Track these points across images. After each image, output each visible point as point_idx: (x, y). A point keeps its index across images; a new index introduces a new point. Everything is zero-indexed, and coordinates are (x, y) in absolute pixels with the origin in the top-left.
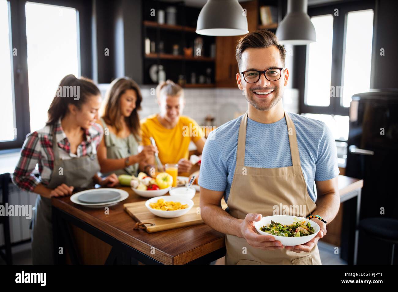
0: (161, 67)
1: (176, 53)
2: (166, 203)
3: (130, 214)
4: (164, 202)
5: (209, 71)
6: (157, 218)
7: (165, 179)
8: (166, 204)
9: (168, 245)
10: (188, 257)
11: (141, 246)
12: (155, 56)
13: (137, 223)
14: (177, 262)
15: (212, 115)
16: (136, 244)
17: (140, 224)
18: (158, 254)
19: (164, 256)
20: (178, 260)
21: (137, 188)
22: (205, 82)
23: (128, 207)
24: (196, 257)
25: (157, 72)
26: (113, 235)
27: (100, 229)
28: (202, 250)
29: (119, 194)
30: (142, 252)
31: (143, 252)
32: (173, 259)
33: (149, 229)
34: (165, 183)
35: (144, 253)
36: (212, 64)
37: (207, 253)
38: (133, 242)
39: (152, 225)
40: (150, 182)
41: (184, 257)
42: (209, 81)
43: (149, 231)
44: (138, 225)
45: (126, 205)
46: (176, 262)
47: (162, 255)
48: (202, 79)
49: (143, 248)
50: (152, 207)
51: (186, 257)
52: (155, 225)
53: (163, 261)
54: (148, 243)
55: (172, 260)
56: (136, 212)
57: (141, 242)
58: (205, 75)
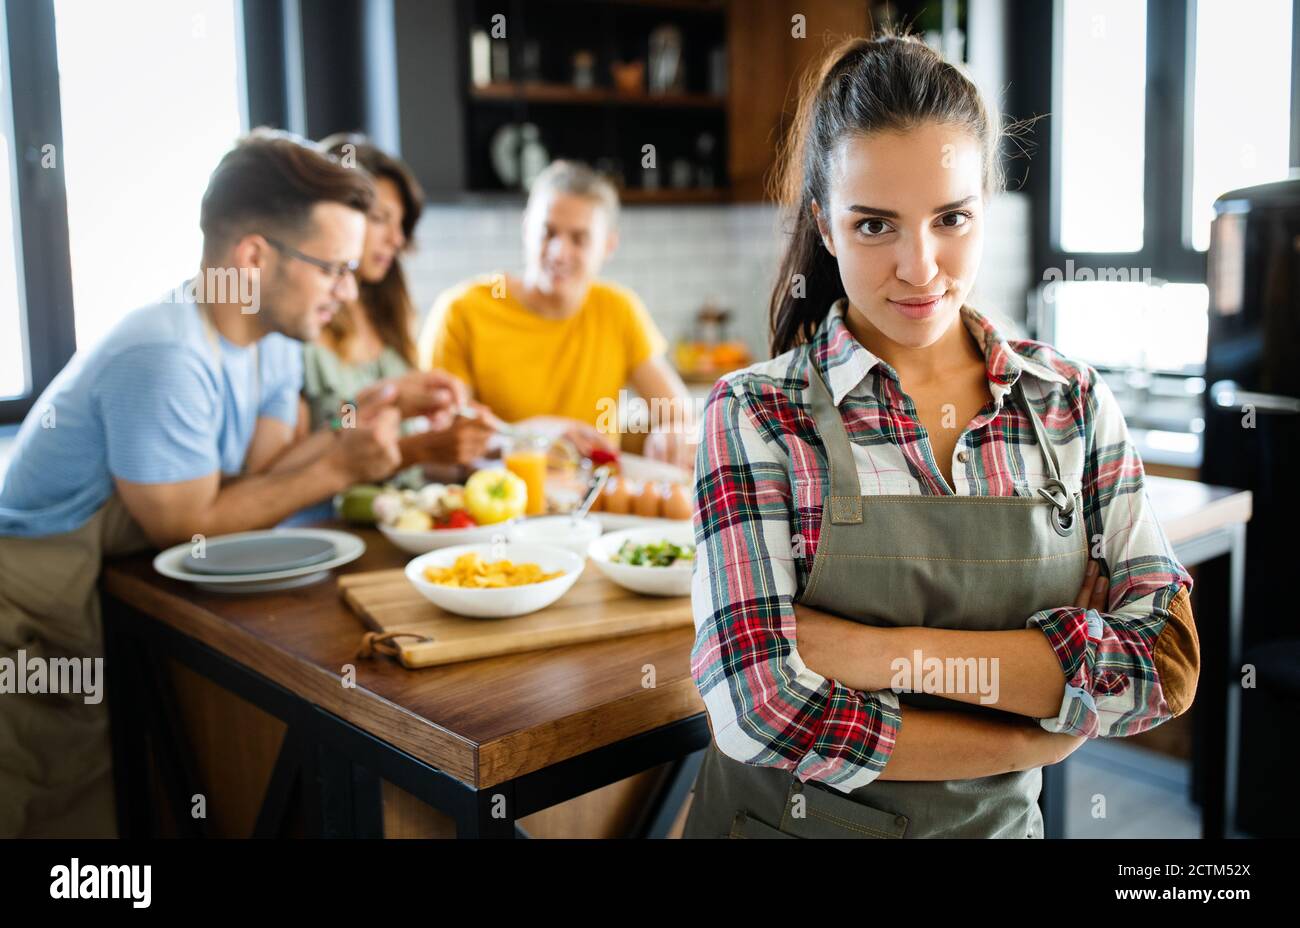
0: (530, 133)
1: (583, 82)
2: (485, 567)
3: (356, 608)
4: (478, 563)
5: (705, 143)
6: (450, 618)
7: (498, 491)
8: (481, 570)
9: (468, 706)
10: (539, 748)
11: (375, 714)
12: (505, 91)
13: (370, 635)
14: (496, 766)
15: (722, 302)
16: (359, 707)
17: (378, 637)
18: (429, 737)
19: (448, 742)
20: (496, 756)
21: (396, 522)
22: (694, 184)
23: (354, 586)
24: (573, 751)
25: (518, 152)
26: (286, 681)
27: (247, 662)
28: (594, 726)
29: (329, 545)
30: (374, 733)
31: (381, 735)
32: (476, 752)
33: (409, 653)
34: (498, 506)
35: (384, 737)
36: (717, 120)
37: (618, 738)
38: (348, 703)
39: (422, 640)
40: (441, 502)
41: (522, 748)
42: (706, 179)
43: (408, 662)
44: (372, 641)
45: (345, 581)
46: (488, 766)
47: (439, 742)
48: (681, 173)
49: (381, 719)
50: (432, 579)
51: (531, 748)
52: (432, 640)
53: (446, 763)
54: (397, 703)
55: (475, 758)
56: (376, 602)
57: (372, 699)
58: (694, 158)
